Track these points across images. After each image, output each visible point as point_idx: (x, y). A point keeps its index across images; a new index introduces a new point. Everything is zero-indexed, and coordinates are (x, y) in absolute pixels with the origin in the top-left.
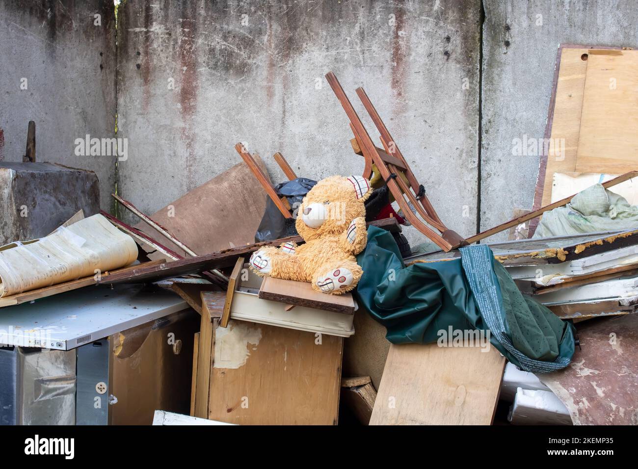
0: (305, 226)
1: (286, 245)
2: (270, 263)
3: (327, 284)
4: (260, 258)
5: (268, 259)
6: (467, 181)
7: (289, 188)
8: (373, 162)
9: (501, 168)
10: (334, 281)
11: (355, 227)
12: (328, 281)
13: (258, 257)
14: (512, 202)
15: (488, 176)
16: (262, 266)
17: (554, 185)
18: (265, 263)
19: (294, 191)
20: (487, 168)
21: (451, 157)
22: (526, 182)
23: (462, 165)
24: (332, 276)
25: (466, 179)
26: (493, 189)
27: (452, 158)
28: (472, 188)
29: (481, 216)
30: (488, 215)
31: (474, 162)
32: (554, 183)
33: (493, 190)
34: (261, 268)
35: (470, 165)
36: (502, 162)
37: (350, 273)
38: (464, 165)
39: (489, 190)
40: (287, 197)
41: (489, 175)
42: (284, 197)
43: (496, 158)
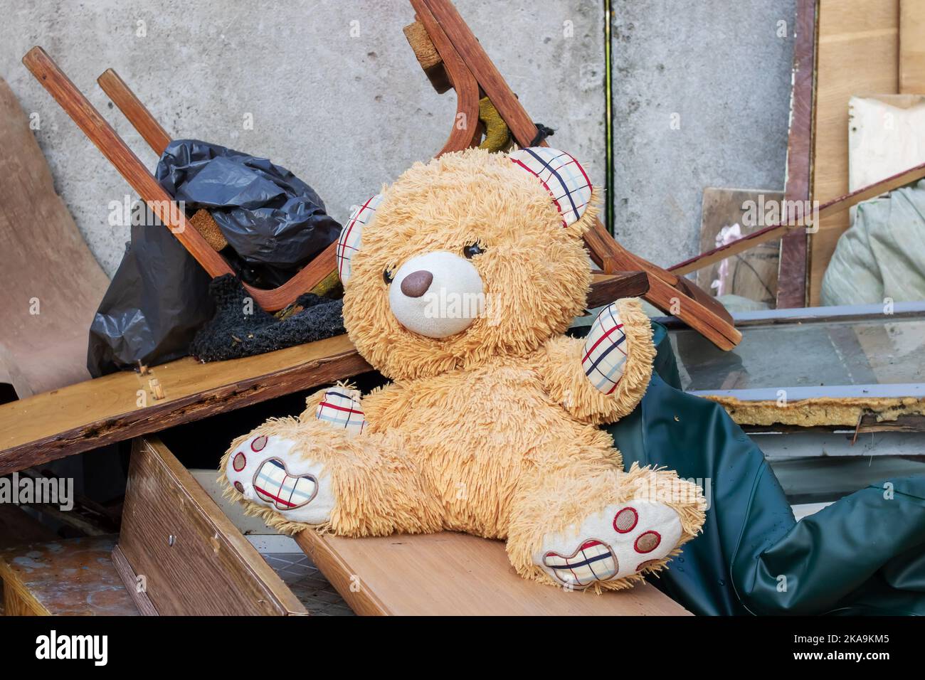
0: (397, 331)
1: (332, 400)
2: (326, 485)
3: (587, 562)
4: (282, 466)
5: (315, 473)
6: (578, 123)
7: (214, 181)
8: (483, 94)
9: (665, 87)
10: (617, 550)
11: (624, 338)
12: (591, 552)
13: (269, 466)
14: (695, 172)
15: (633, 107)
16: (296, 500)
17: (854, 129)
18: (306, 486)
19: (235, 191)
20: (629, 88)
21: (530, 61)
22: (730, 118)
23: (563, 80)
24: (609, 535)
25: (573, 118)
26: (645, 141)
27: (534, 64)
28: (590, 140)
29: (617, 209)
30: (635, 206)
31: (594, 73)
32: (851, 125)
33: (646, 144)
34: (290, 506)
35: (584, 81)
36: (665, 72)
37: (672, 518)
38: (567, 81)
39: (634, 143)
40: (211, 209)
41: (634, 105)
42: (202, 212)
43: (651, 62)
